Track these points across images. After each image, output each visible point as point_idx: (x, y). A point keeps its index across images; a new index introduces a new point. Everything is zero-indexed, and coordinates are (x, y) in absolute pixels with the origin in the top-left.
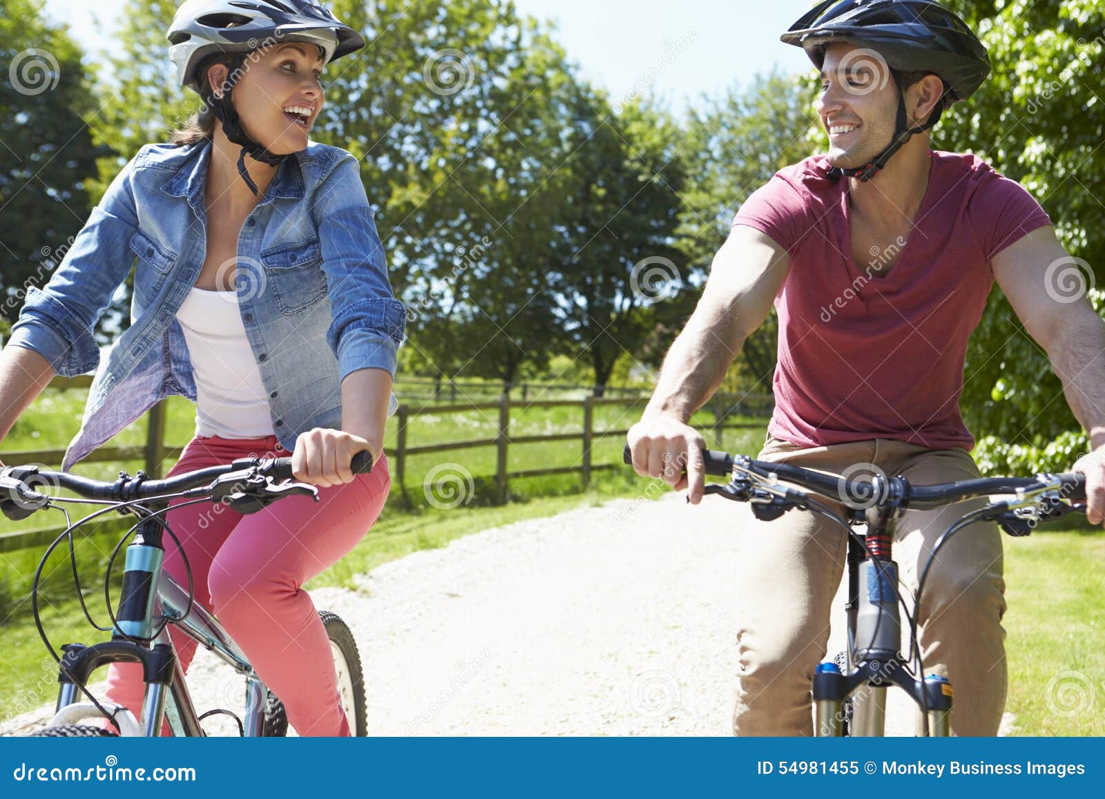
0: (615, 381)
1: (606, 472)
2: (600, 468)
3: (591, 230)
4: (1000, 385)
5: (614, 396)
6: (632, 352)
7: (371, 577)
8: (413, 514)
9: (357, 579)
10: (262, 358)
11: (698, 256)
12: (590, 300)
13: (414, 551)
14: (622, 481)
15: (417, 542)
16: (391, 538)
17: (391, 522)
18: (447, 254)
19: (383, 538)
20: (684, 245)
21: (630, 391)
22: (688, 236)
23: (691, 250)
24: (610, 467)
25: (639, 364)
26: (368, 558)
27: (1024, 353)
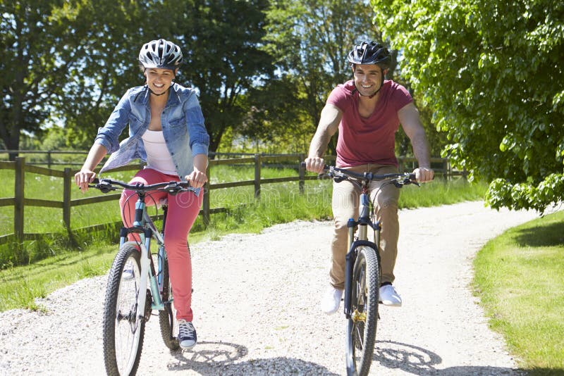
0: (222, 149)
1: (221, 214)
2: (217, 211)
3: (201, 38)
4: (505, 141)
5: (222, 158)
6: (234, 128)
7: (48, 299)
8: (79, 250)
9: (38, 302)
10: (172, 154)
11: (280, 56)
12: (202, 90)
13: (80, 278)
14: (232, 220)
15: (82, 271)
16: (63, 268)
17: (61, 257)
18: (94, 57)
19: (56, 269)
20: (269, 48)
21: (234, 155)
22: (272, 42)
23: (274, 52)
24: (223, 210)
25: (240, 136)
26: (45, 285)
27: (521, 117)
